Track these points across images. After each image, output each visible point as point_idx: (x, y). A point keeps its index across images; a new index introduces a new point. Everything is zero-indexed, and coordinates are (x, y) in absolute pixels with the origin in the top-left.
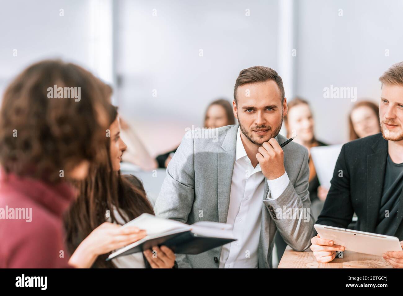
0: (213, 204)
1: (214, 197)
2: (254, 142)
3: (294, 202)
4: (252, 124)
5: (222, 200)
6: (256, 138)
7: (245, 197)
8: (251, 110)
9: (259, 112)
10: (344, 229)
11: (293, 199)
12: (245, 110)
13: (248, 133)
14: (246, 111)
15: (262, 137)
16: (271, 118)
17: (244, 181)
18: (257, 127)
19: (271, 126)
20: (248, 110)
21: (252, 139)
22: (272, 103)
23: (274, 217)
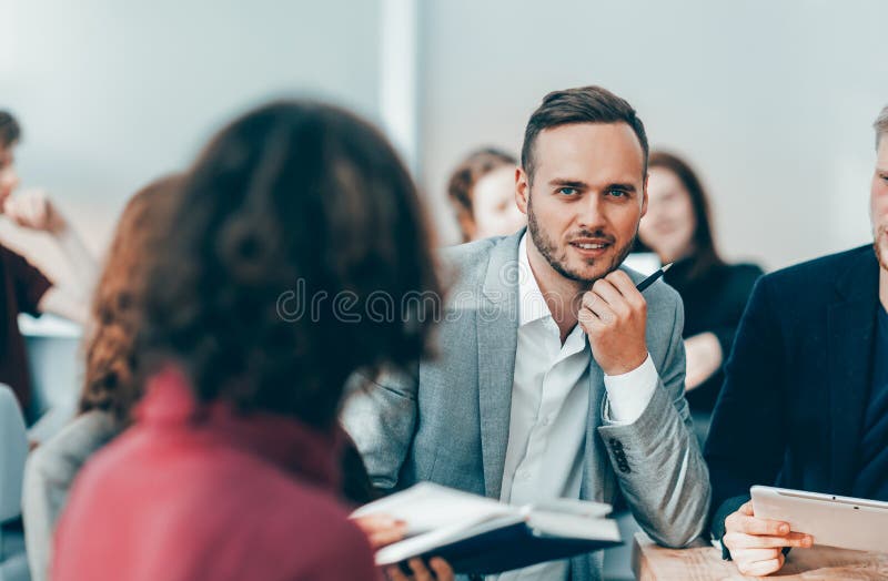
0: (467, 437)
1: (470, 419)
2: (567, 275)
3: (670, 428)
4: (569, 225)
5: (490, 425)
6: (575, 262)
7: (541, 417)
8: (572, 189)
9: (592, 198)
10: (830, 497)
11: (670, 421)
12: (557, 187)
13: (554, 249)
14: (557, 191)
15: (590, 262)
16: (618, 214)
17: (540, 379)
18: (584, 233)
19: (616, 236)
20: (563, 189)
21: (563, 264)
22: (627, 179)
23: (620, 466)
